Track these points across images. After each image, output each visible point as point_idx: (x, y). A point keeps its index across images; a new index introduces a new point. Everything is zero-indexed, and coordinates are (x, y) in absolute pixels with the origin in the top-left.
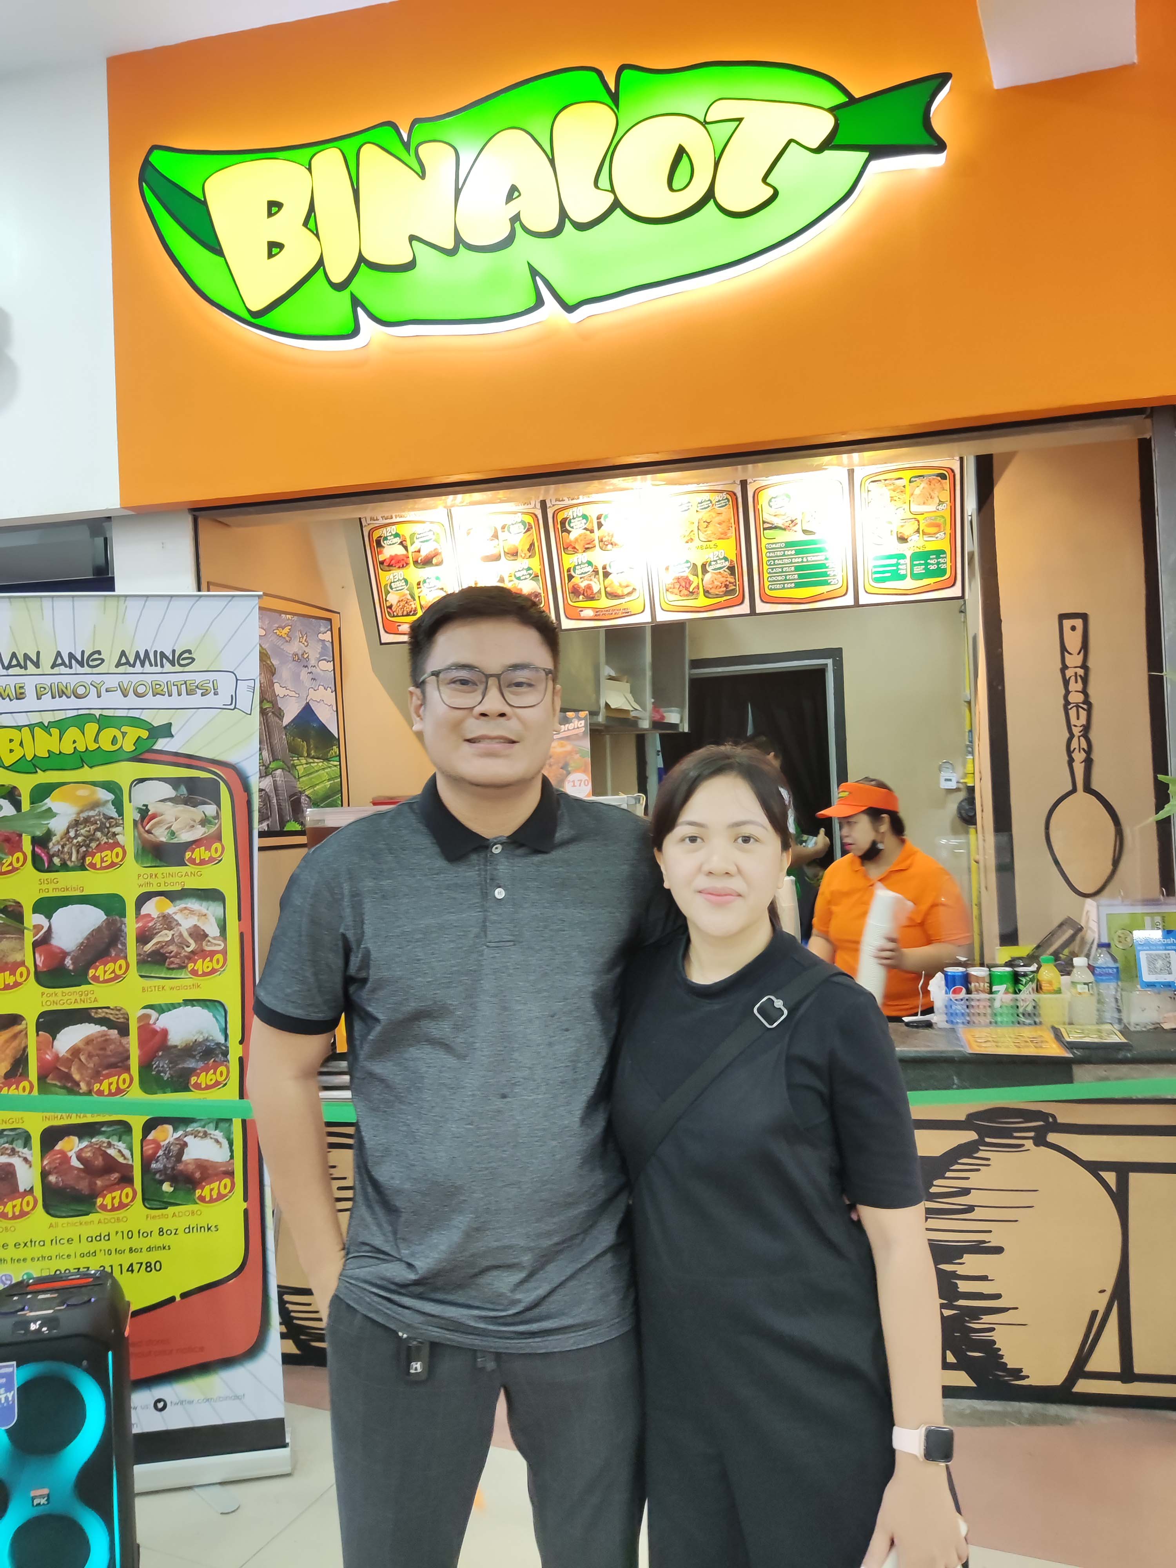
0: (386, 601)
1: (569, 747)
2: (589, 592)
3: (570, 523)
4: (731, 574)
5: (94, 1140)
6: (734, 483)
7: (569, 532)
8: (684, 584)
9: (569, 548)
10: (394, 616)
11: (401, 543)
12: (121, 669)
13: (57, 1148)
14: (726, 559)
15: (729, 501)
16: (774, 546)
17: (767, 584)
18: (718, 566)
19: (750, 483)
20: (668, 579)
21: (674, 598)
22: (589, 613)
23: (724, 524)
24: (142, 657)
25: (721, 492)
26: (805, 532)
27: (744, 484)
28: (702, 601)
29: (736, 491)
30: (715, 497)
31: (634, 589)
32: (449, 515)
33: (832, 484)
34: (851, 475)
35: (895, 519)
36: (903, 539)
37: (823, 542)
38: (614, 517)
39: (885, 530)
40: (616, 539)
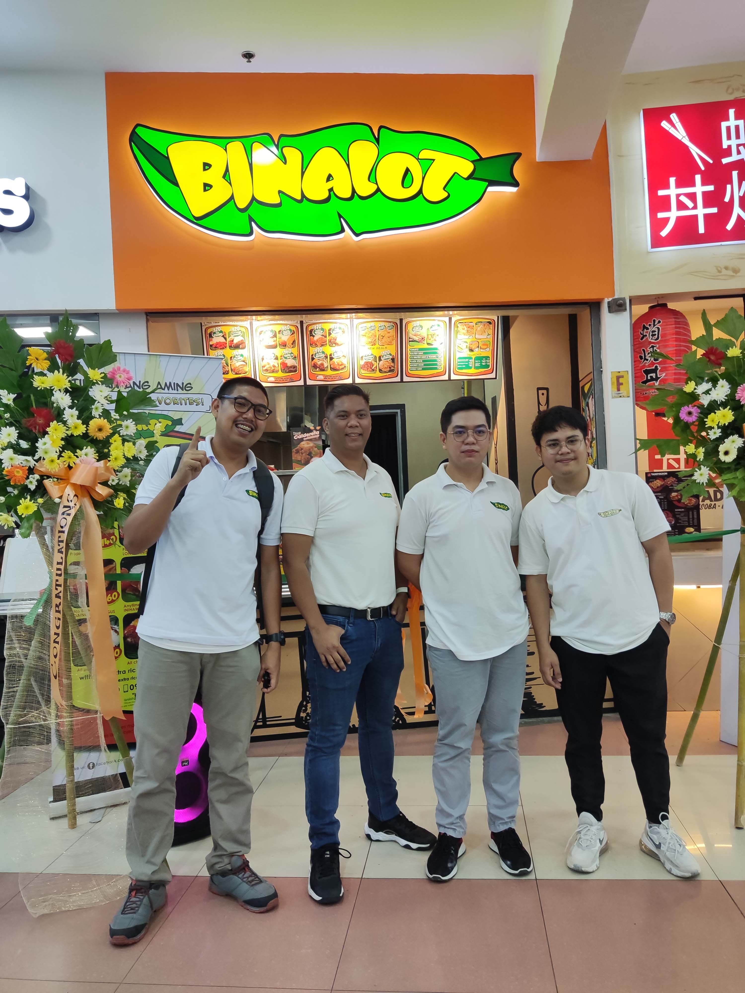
1: (311, 444)
2: (322, 367)
3: (315, 331)
4: (392, 362)
6: (397, 319)
7: (314, 336)
8: (369, 366)
9: (313, 344)
11: (223, 336)
12: (158, 391)
13: (132, 624)
14: (390, 354)
15: (394, 327)
16: (413, 350)
17: (409, 367)
18: (387, 358)
19: (404, 320)
20: (362, 363)
21: (364, 373)
22: (321, 377)
23: (390, 338)
24: (168, 385)
25: (390, 322)
26: (428, 344)
27: (401, 320)
28: (378, 374)
29: (397, 323)
30: (387, 324)
31: (345, 367)
32: (251, 324)
33: (441, 324)
34: (450, 319)
35: (469, 341)
36: (471, 350)
37: (436, 349)
38: (337, 330)
39: (464, 346)
40: (337, 341)
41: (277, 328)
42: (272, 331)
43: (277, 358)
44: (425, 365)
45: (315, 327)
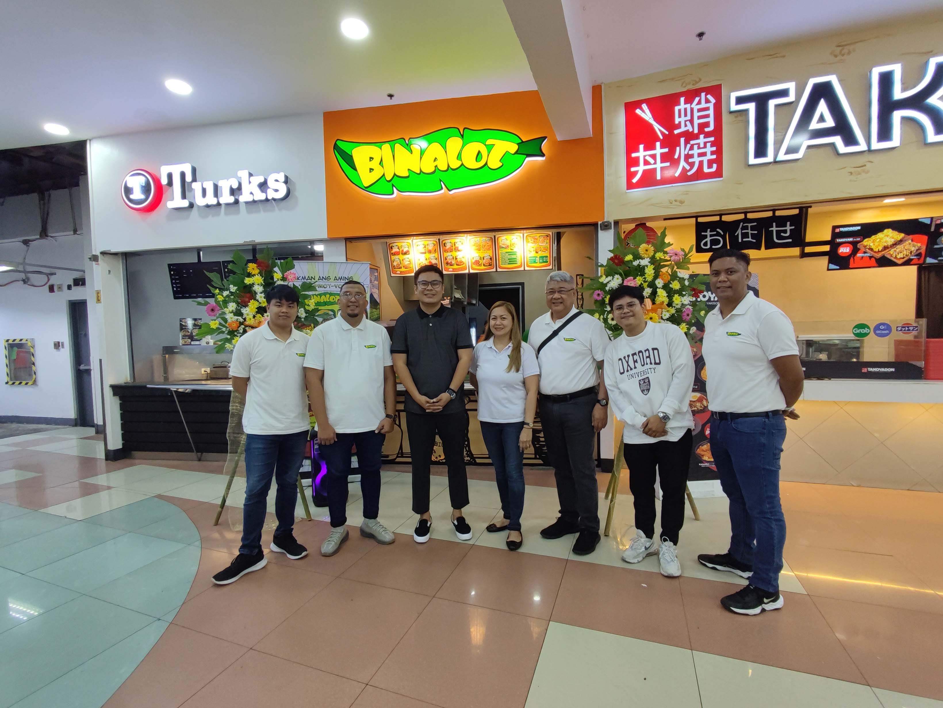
0: (393, 264)
6: (492, 236)
9: (446, 251)
10: (395, 269)
12: (335, 281)
15: (490, 242)
19: (497, 237)
20: (474, 261)
21: (474, 266)
23: (489, 247)
24: (340, 277)
26: (511, 249)
27: (495, 237)
28: (483, 267)
29: (492, 239)
30: (487, 239)
31: (464, 263)
32: (412, 241)
33: (518, 237)
34: (523, 235)
35: (535, 247)
36: (537, 252)
37: (516, 252)
38: (459, 243)
39: (532, 250)
40: (459, 249)
41: (426, 243)
42: (423, 244)
43: (426, 259)
44: (510, 261)
45: (446, 242)
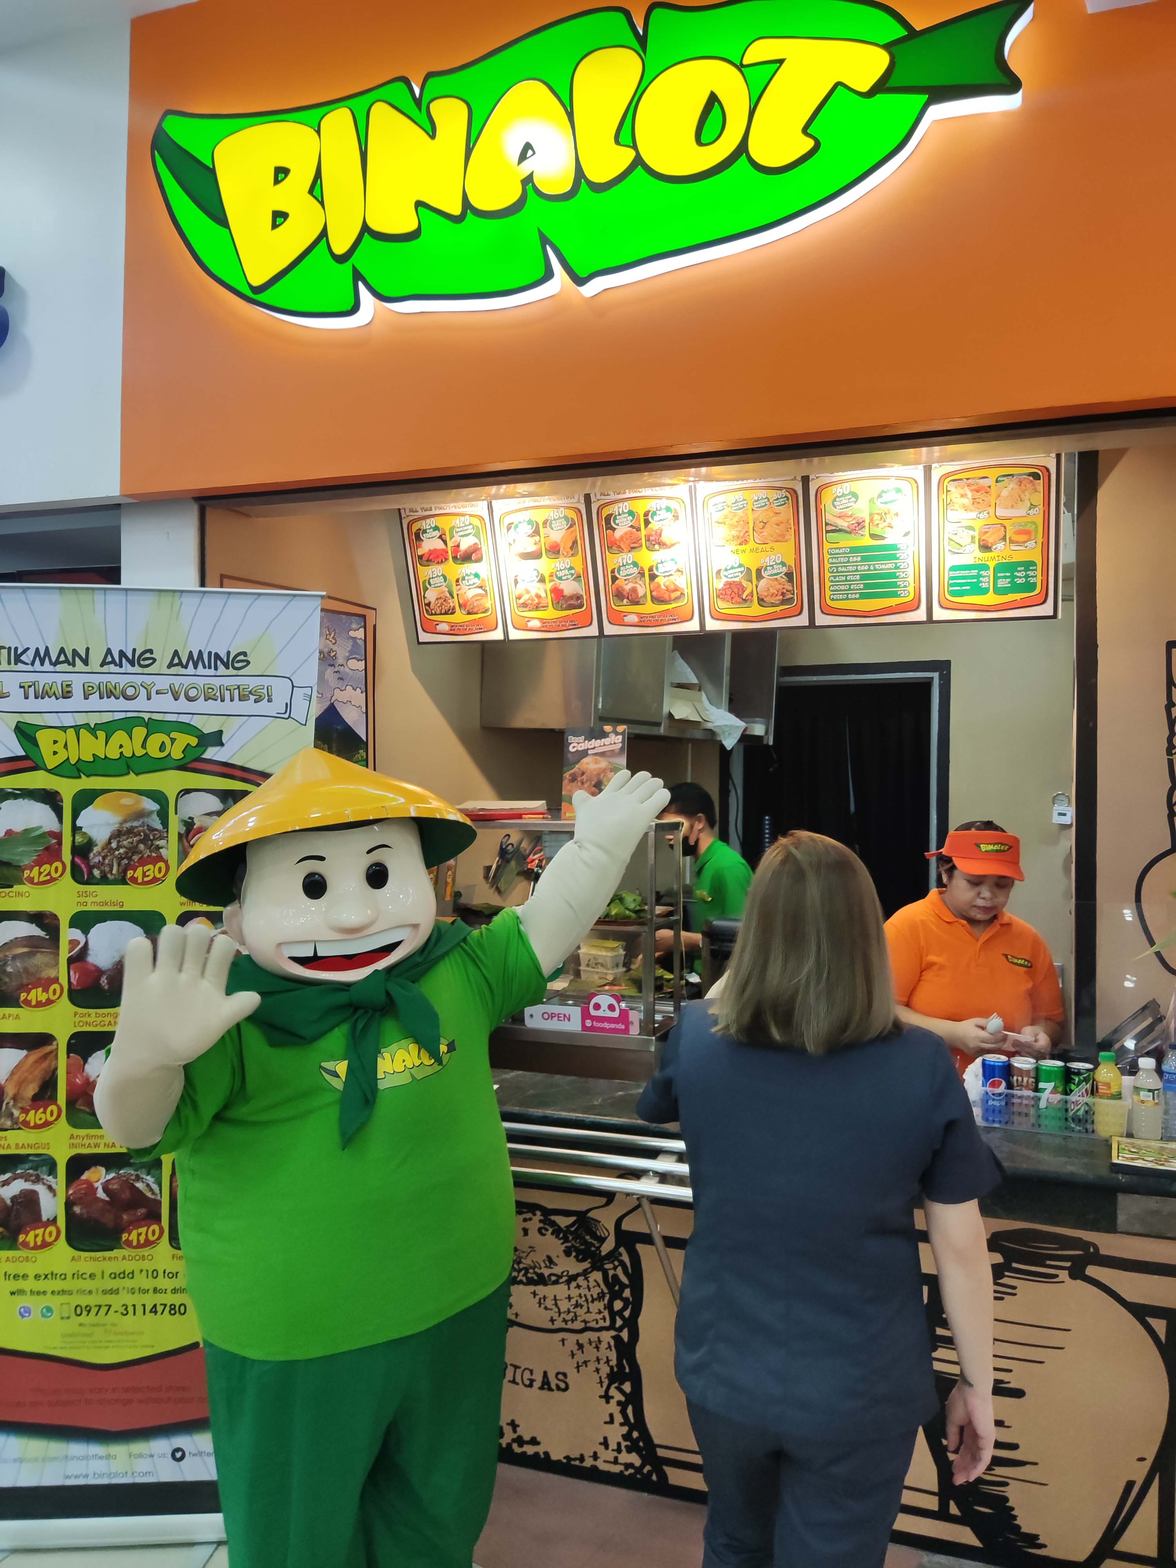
0: (424, 598)
2: (634, 596)
3: (615, 519)
4: (789, 581)
5: (122, 1172)
6: (795, 479)
7: (614, 529)
8: (736, 590)
9: (613, 546)
10: (432, 614)
11: (440, 537)
13: (84, 1177)
14: (783, 564)
15: (788, 499)
16: (836, 550)
17: (828, 593)
18: (775, 572)
19: (813, 479)
20: (720, 584)
21: (723, 608)
22: (635, 619)
23: (782, 526)
25: (780, 489)
26: (874, 537)
27: (806, 480)
29: (796, 489)
30: (774, 495)
31: (682, 594)
32: (491, 509)
33: (905, 486)
34: (928, 469)
35: (978, 524)
36: (986, 547)
37: (894, 547)
38: (663, 514)
39: (965, 536)
40: (665, 537)
43: (542, 580)
45: (614, 509)
